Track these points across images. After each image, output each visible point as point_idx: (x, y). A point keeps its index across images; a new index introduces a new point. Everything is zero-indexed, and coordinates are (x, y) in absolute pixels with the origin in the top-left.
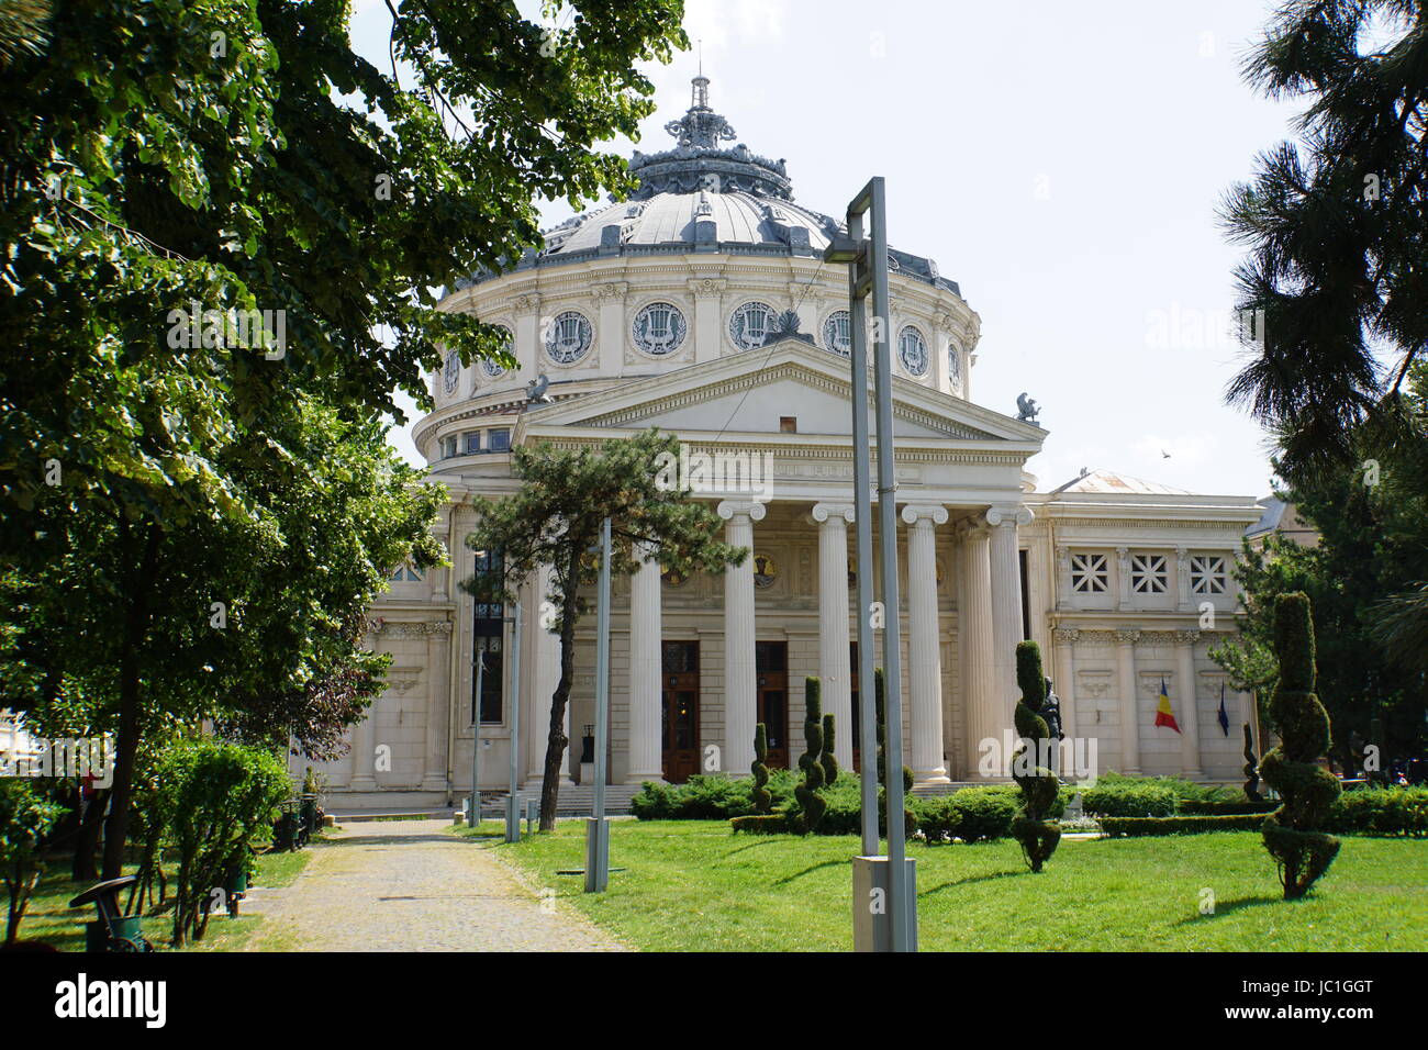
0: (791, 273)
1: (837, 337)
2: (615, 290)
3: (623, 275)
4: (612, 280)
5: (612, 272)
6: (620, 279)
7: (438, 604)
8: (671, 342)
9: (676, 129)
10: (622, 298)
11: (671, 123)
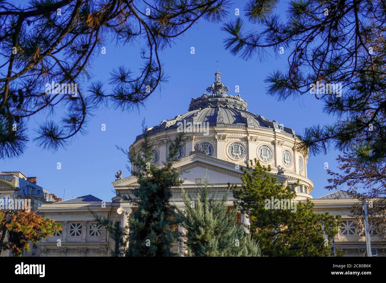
0: (216, 132)
1: (233, 151)
2: (163, 142)
3: (166, 137)
4: (163, 139)
5: (163, 137)
6: (165, 138)
7: (103, 243)
8: (179, 157)
9: (210, 90)
10: (165, 145)
11: (208, 88)
